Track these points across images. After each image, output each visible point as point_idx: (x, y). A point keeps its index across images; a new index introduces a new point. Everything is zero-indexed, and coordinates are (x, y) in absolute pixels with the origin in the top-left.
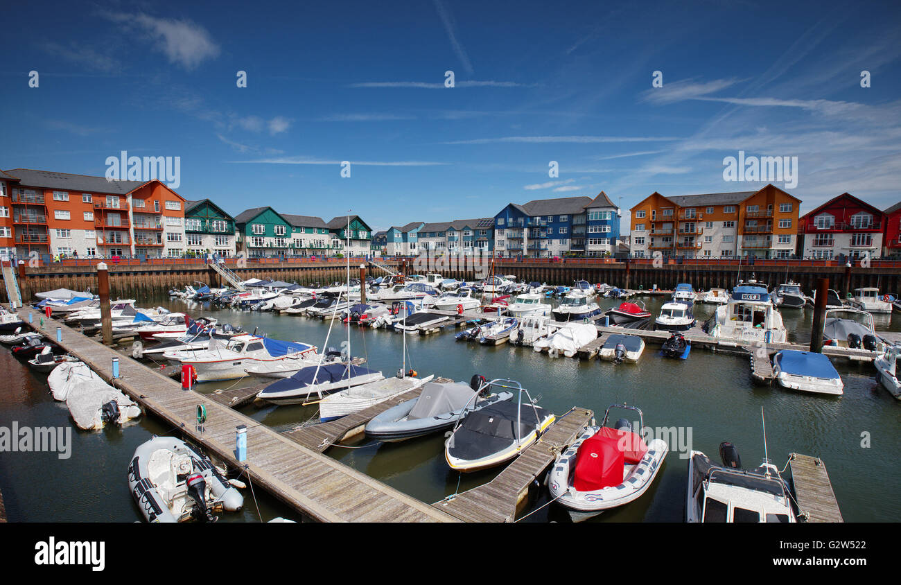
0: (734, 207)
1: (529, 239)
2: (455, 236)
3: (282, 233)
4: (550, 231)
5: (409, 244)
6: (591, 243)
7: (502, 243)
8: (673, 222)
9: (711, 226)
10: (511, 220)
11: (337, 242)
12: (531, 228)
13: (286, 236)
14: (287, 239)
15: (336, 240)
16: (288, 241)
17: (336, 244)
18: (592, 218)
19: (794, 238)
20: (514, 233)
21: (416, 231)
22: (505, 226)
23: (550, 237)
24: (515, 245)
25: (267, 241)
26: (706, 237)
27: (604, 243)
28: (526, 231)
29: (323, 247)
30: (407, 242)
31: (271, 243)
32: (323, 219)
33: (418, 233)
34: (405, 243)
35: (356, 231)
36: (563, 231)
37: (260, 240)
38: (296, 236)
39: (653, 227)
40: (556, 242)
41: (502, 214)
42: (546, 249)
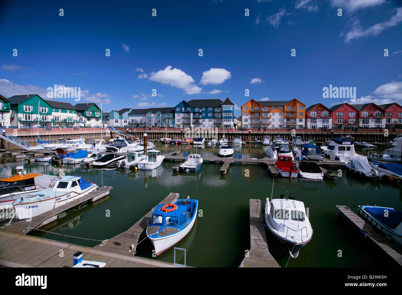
0: (282, 107)
1: (194, 118)
2: (152, 116)
3: (45, 112)
4: (204, 115)
5: (123, 120)
6: (224, 121)
7: (179, 120)
8: (259, 112)
9: (274, 114)
10: (183, 109)
11: (82, 118)
12: (194, 113)
13: (48, 114)
14: (49, 116)
15: (81, 117)
16: (50, 118)
17: (81, 119)
18: (224, 109)
19: (304, 120)
20: (186, 115)
21: (127, 113)
22: (181, 112)
23: (204, 118)
24: (186, 121)
25: (34, 117)
26: (272, 119)
27: (230, 121)
28: (192, 114)
29: (72, 121)
30: (122, 119)
31: (37, 118)
32: (71, 104)
33: (129, 114)
34: (121, 120)
35: (93, 112)
36: (210, 115)
37: (29, 116)
38: (55, 114)
39: (251, 114)
40: (207, 120)
41: (179, 106)
42: (202, 124)
